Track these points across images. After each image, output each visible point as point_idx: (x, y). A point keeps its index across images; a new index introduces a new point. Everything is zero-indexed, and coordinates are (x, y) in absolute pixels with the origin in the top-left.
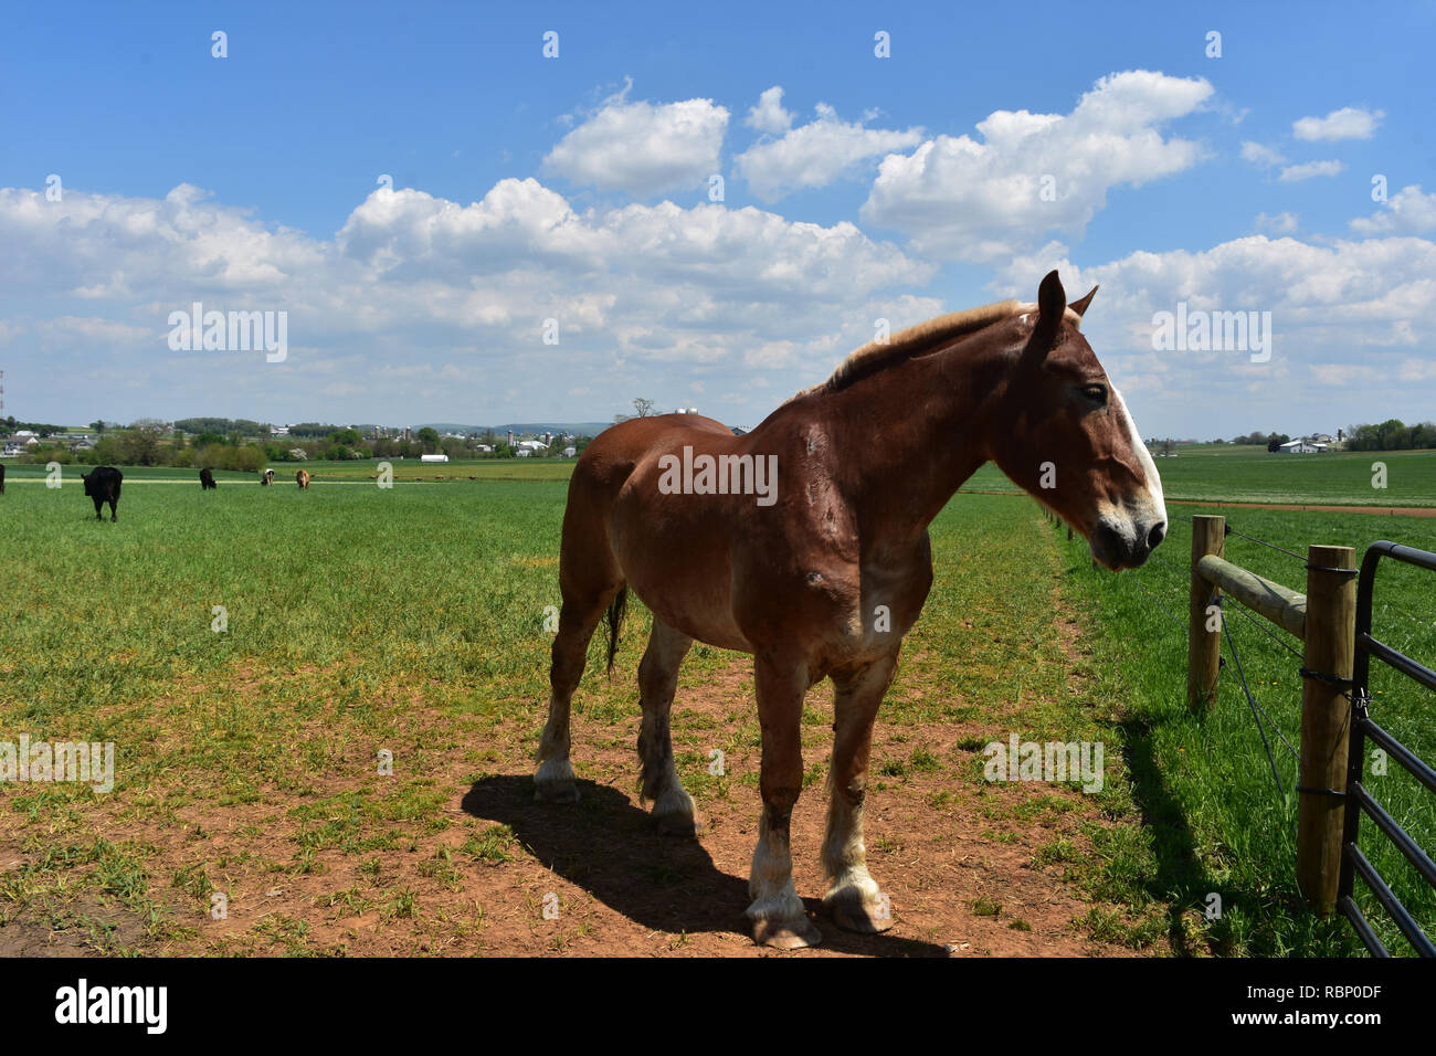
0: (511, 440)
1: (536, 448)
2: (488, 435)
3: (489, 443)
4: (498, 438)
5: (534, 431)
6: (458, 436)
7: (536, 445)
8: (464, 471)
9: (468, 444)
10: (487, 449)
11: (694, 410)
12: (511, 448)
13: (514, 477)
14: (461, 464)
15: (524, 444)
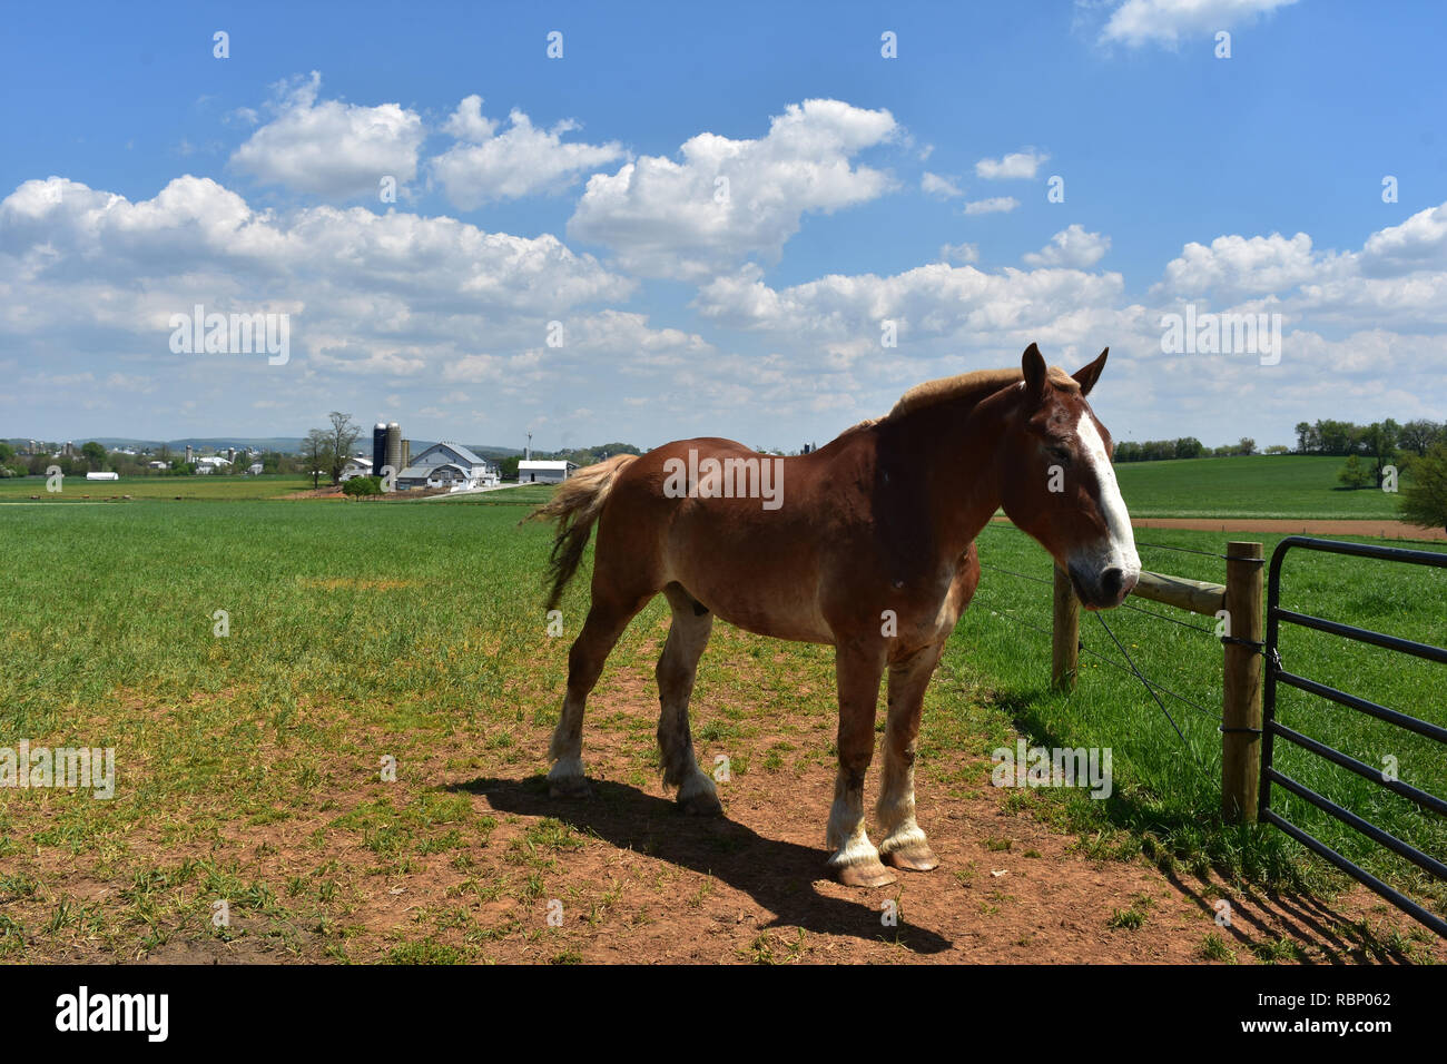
0: (190, 456)
1: (218, 465)
2: (163, 451)
3: (164, 460)
4: (177, 454)
5: (215, 447)
6: (127, 452)
7: (218, 461)
8: (137, 490)
9: (140, 461)
10: (162, 466)
11: (394, 425)
12: (190, 464)
13: (197, 496)
14: (133, 483)
15: (205, 460)
